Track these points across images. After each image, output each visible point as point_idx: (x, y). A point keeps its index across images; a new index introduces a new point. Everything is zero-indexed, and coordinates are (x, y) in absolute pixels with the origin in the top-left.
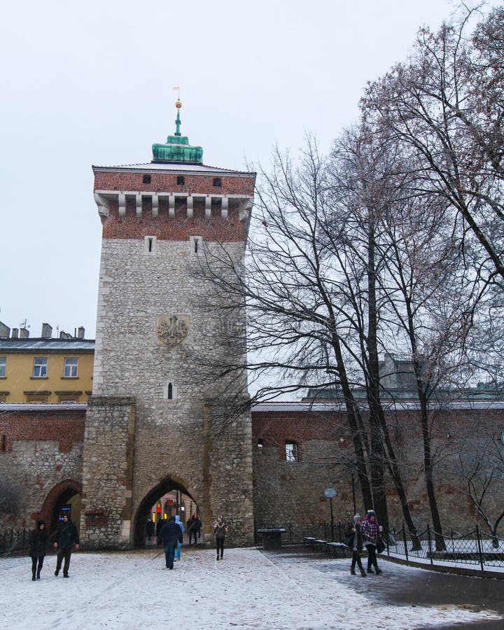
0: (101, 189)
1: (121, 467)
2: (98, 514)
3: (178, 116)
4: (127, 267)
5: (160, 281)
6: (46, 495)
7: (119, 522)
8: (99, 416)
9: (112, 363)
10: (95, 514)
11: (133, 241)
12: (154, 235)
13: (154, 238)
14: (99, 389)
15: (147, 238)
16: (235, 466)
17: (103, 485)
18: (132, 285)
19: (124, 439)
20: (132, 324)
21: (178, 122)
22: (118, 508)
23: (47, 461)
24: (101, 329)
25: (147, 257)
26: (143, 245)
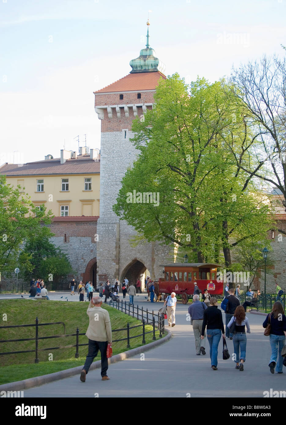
0: (99, 105)
1: (113, 254)
2: (104, 276)
3: (148, 32)
4: (114, 148)
5: (131, 156)
6: (87, 265)
7: (113, 279)
8: (102, 229)
9: (108, 201)
10: (103, 276)
11: (117, 132)
12: (127, 128)
13: (127, 130)
14: (103, 215)
15: (123, 130)
16: (166, 254)
17: (106, 262)
18: (117, 159)
19: (114, 241)
20: (117, 180)
21: (148, 36)
22: (112, 273)
23: (86, 247)
24: (102, 183)
25: (124, 142)
26: (121, 135)
